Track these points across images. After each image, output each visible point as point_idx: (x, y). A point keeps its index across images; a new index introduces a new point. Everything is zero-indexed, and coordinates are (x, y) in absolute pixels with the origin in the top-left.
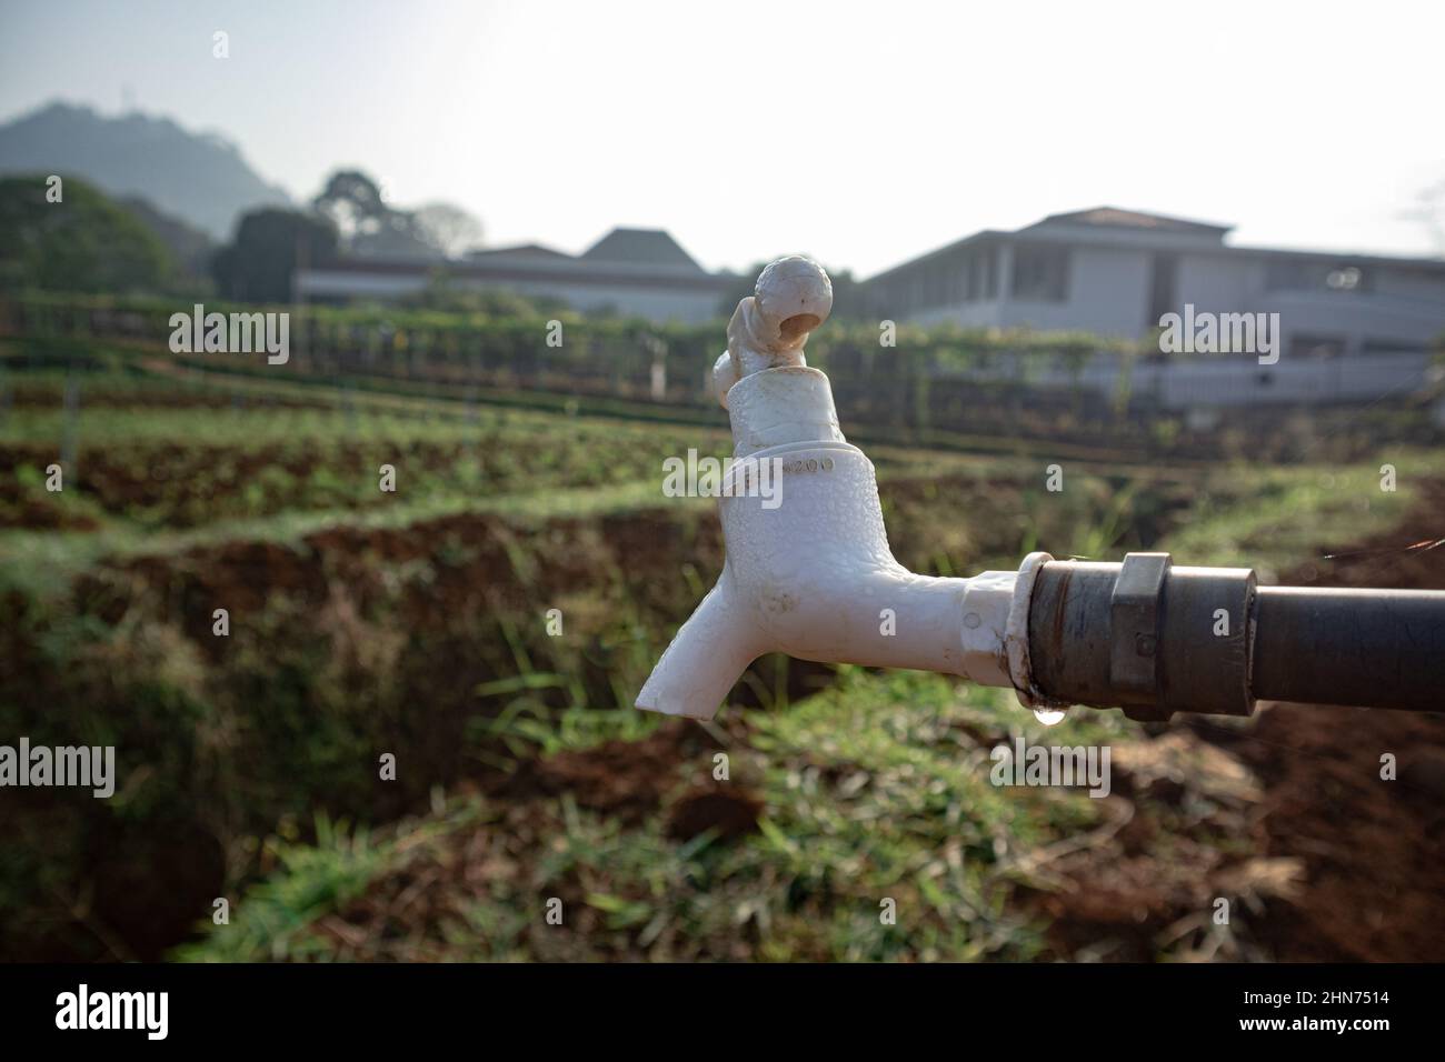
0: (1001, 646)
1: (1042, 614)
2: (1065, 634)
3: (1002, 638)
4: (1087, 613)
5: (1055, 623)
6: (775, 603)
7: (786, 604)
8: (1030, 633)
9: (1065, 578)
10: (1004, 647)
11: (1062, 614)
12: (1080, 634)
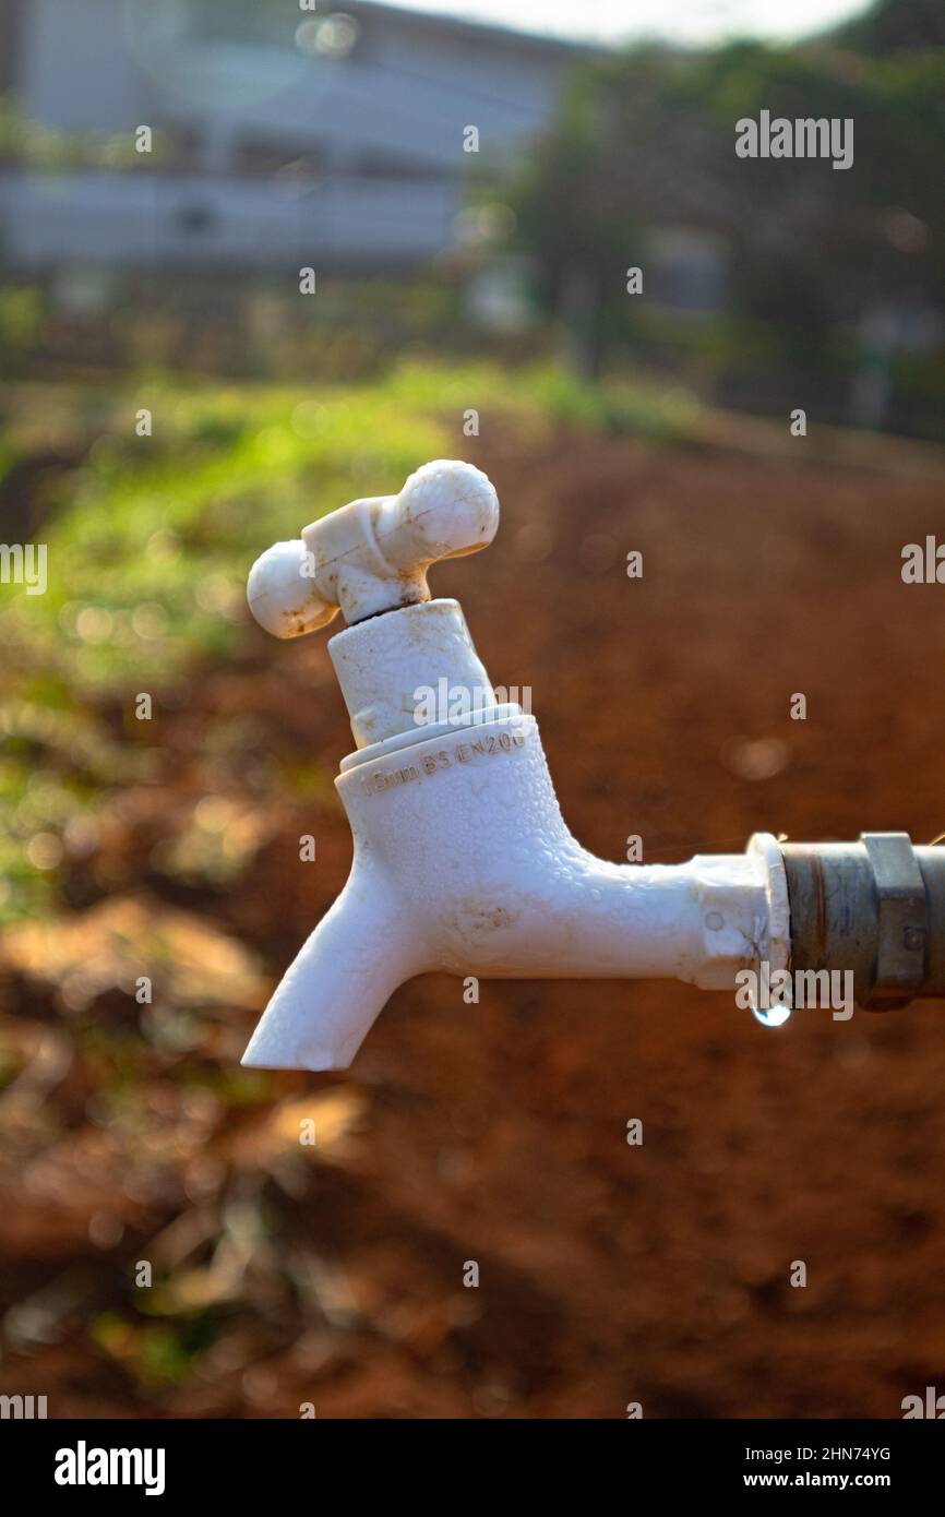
0: (752, 949)
1: (804, 912)
2: (829, 934)
3: (751, 939)
4: (851, 908)
5: (819, 921)
6: (484, 918)
7: (499, 919)
8: (792, 933)
9: (816, 867)
10: (756, 948)
11: (825, 909)
12: (844, 931)
